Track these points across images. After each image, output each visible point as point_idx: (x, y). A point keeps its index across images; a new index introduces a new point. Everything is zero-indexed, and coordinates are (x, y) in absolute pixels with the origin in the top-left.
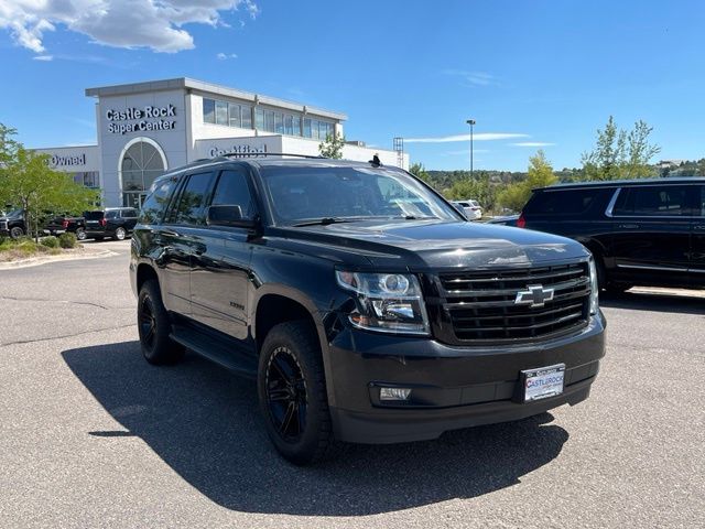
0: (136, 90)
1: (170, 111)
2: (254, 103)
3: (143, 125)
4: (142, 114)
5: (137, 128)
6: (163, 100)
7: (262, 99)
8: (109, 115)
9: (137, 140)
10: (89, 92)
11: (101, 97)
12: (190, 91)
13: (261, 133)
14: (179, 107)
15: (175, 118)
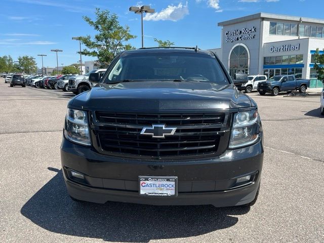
0: (238, 21)
1: (253, 30)
2: (299, 22)
3: (240, 38)
4: (241, 32)
5: (238, 39)
6: (250, 25)
7: (304, 19)
8: (227, 34)
9: (238, 45)
10: (219, 24)
11: (224, 26)
12: (263, 19)
13: (301, 38)
14: (258, 28)
15: (255, 33)
